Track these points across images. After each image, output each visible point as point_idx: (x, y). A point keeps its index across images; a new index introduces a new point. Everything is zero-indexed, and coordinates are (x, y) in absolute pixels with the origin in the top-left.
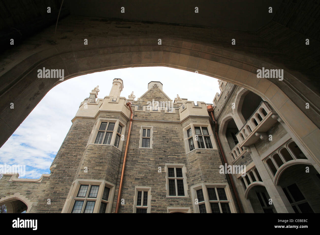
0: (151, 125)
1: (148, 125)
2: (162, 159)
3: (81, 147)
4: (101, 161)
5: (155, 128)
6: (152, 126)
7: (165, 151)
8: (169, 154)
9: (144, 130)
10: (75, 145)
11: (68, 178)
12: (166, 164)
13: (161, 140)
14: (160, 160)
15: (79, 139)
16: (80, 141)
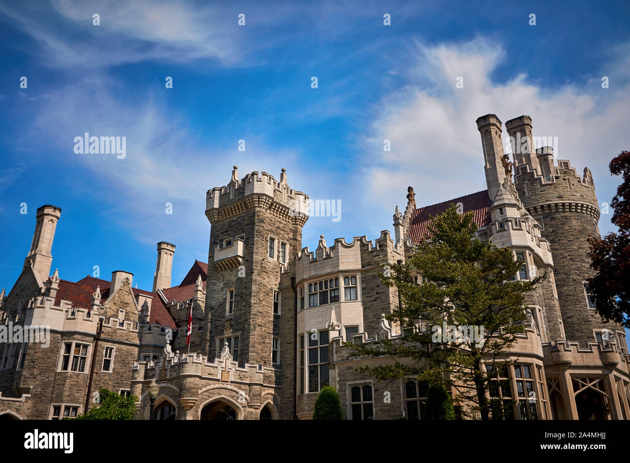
0: (114, 345)
1: (112, 345)
2: (118, 383)
3: (50, 368)
4: (79, 389)
5: (118, 350)
6: (115, 347)
7: (122, 376)
8: (124, 379)
9: (107, 349)
10: (45, 365)
11: (45, 398)
12: (121, 389)
13: (120, 365)
14: (117, 385)
15: (48, 358)
16: (49, 360)
